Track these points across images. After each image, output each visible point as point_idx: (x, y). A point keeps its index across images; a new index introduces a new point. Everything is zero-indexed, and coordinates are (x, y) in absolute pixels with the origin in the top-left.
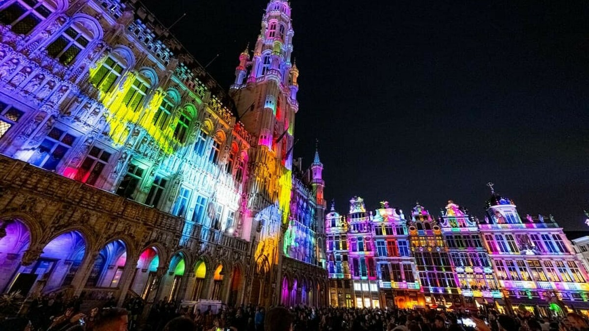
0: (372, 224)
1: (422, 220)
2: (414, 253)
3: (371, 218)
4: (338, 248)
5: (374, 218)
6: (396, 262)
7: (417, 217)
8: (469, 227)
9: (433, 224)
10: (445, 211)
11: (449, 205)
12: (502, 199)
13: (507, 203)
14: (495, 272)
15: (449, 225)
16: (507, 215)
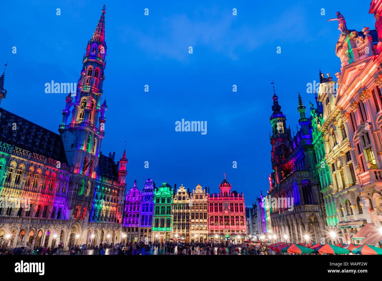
0: (155, 197)
1: (182, 194)
2: (173, 213)
3: (155, 192)
4: (134, 210)
5: (156, 193)
6: (163, 218)
7: (180, 193)
8: (204, 199)
9: (187, 197)
10: (195, 189)
11: (197, 187)
12: (225, 184)
13: (227, 186)
14: (208, 222)
15: (195, 197)
16: (225, 192)
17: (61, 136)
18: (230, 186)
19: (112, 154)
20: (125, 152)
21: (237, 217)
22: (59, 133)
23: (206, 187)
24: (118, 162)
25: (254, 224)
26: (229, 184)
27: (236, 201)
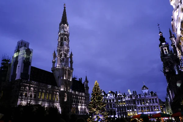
0: (106, 99)
1: (120, 96)
2: (117, 107)
3: (105, 97)
9: (123, 98)
12: (145, 88)
13: (146, 89)
14: (137, 111)
15: (127, 98)
16: (145, 93)
17: (52, 73)
18: (147, 89)
19: (80, 79)
20: (86, 77)
21: (154, 107)
22: (52, 72)
23: (134, 91)
24: (84, 83)
25: (168, 110)
26: (147, 88)
27: (153, 98)
